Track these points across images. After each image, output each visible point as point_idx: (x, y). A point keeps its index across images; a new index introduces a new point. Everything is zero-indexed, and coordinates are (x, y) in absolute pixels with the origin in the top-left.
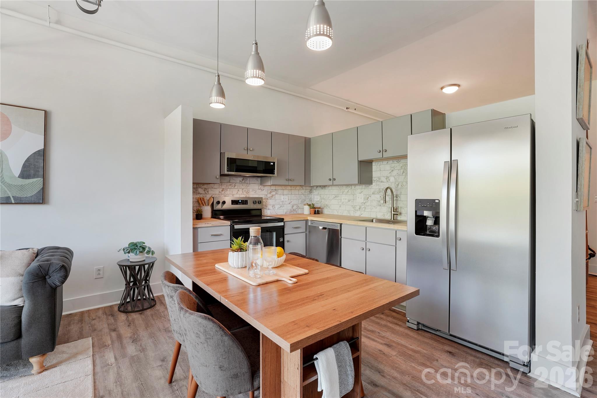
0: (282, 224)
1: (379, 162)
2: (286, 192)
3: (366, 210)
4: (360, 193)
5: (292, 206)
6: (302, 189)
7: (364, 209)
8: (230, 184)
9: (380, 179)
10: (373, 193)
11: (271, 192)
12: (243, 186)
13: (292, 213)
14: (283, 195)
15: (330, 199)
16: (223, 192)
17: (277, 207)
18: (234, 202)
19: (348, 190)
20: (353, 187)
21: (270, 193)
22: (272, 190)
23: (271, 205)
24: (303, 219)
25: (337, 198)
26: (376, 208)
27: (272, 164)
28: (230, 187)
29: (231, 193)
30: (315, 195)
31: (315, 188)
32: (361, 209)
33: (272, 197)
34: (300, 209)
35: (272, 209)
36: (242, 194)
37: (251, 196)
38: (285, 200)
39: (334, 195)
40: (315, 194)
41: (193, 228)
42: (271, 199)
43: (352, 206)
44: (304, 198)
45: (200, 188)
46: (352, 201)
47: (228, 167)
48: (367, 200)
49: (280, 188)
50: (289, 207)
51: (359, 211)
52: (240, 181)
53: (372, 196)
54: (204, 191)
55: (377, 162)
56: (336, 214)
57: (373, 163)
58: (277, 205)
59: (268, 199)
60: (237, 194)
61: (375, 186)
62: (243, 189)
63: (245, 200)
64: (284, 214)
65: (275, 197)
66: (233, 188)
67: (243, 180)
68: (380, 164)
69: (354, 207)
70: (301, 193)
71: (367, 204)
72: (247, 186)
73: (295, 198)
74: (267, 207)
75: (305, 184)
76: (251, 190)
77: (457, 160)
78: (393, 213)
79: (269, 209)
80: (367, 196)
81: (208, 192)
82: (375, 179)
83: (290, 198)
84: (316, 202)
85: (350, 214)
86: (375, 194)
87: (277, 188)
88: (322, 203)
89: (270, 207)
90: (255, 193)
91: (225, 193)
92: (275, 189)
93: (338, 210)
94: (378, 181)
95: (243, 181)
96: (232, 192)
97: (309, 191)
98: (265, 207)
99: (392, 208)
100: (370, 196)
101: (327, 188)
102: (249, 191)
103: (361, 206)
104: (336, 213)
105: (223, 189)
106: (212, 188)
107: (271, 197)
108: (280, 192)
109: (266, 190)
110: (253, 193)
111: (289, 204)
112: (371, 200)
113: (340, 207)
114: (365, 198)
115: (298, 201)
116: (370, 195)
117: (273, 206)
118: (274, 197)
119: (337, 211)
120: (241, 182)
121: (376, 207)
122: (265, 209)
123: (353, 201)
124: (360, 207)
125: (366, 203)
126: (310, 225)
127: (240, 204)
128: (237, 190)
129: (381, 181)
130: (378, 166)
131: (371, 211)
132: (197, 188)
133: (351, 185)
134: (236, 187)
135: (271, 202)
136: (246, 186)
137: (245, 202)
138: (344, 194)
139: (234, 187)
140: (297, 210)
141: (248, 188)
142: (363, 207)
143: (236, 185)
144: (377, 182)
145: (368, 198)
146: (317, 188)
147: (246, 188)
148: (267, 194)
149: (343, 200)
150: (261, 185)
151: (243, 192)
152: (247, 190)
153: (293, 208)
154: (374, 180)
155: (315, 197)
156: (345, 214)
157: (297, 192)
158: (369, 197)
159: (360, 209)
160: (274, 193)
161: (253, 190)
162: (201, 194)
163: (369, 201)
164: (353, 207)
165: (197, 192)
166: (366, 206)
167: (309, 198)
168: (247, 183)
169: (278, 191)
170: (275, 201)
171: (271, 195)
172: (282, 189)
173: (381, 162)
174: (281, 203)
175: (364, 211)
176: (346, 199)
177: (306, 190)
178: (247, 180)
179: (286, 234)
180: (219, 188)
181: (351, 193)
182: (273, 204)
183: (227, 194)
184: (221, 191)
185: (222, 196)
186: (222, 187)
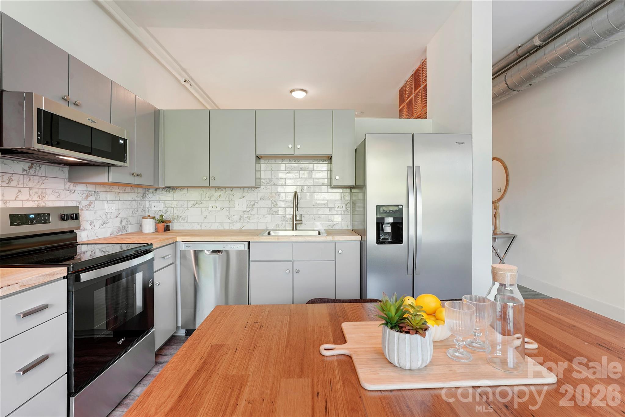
0: (152, 255)
1: (270, 160)
2: (111, 196)
3: (251, 221)
4: (240, 199)
6: (133, 191)
7: (247, 220)
9: (271, 181)
10: (261, 199)
11: (87, 196)
13: (120, 233)
14: (107, 201)
15: (184, 208)
17: (97, 224)
18: (15, 219)
19: (220, 194)
20: (228, 191)
21: (86, 198)
22: (90, 191)
23: (87, 221)
24: (172, 242)
25: (200, 206)
26: (266, 217)
27: (122, 142)
31: (152, 190)
32: (242, 219)
33: (90, 206)
34: (130, 224)
35: (91, 228)
37: (50, 204)
38: (111, 211)
39: (194, 200)
42: (87, 210)
43: (227, 216)
44: (136, 207)
46: (228, 209)
47: (39, 133)
48: (253, 207)
49: (102, 189)
50: (116, 223)
51: (240, 222)
52: (24, 170)
53: (260, 202)
55: (268, 160)
56: (197, 229)
57: (261, 160)
58: (99, 220)
59: (82, 210)
61: (264, 190)
64: (109, 235)
65: (95, 206)
67: (30, 168)
68: (271, 163)
69: (231, 218)
70: (133, 198)
71: (253, 213)
73: (125, 207)
74: (81, 225)
75: (154, 184)
76: (49, 192)
77: (419, 166)
78: (295, 222)
79: (84, 230)
80: (253, 203)
82: (264, 181)
83: (117, 208)
86: (264, 200)
87: (97, 189)
88: (168, 213)
89: (87, 226)
90: (58, 199)
92: (94, 190)
94: (268, 183)
97: (141, 195)
99: (295, 216)
101: (177, 191)
102: (45, 193)
103: (242, 216)
104: (197, 227)
107: (88, 206)
108: (103, 195)
109: (79, 192)
110: (53, 197)
111: (117, 217)
112: (258, 208)
114: (249, 205)
115: (128, 212)
116: (257, 201)
117: (92, 223)
118: (92, 206)
120: (25, 173)
124: (241, 217)
125: (250, 212)
126: (183, 249)
127: (32, 223)
128: (17, 189)
129: (272, 183)
130: (268, 164)
131: (258, 222)
133: (225, 188)
134: (13, 184)
135: (85, 216)
136: (39, 182)
137: (43, 218)
138: (212, 199)
139: (8, 184)
140: (126, 226)
141: (43, 186)
142: (245, 216)
144: (268, 184)
145: (254, 204)
146: (156, 190)
147: (37, 186)
148: (80, 199)
149: (210, 209)
150: (69, 181)
151: (30, 195)
152: (40, 190)
153: (121, 224)
154: (262, 182)
155: (153, 205)
156: (215, 227)
157: (126, 197)
158: (256, 204)
159: (240, 219)
160: (92, 198)
161: (54, 191)
163: (256, 209)
164: (228, 218)
166: (250, 216)
167: (142, 207)
168: (41, 177)
169: (99, 195)
170: (95, 213)
171: (88, 202)
172: (106, 191)
173: (273, 160)
174: (104, 217)
175: (247, 222)
176: (216, 207)
177: (138, 193)
178: (40, 168)
179: (155, 272)
181: (225, 199)
182: (91, 219)
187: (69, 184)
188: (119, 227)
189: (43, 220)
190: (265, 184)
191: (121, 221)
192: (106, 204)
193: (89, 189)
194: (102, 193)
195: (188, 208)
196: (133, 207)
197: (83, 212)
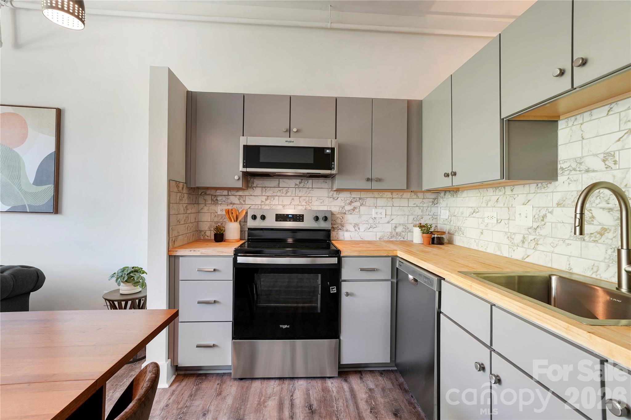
0: (334, 260)
1: (578, 117)
2: (380, 202)
3: (539, 247)
4: (524, 204)
5: (393, 227)
6: (415, 197)
7: (533, 245)
8: (280, 189)
9: (581, 163)
10: (558, 205)
11: (351, 202)
12: (300, 193)
13: (394, 239)
14: (376, 207)
15: (463, 217)
16: (268, 202)
17: (362, 228)
18: (280, 217)
19: (498, 197)
21: (350, 204)
22: (354, 198)
23: (351, 224)
24: (387, 255)
25: (477, 215)
26: (568, 245)
27: (328, 151)
28: (279, 194)
29: (280, 203)
30: (442, 208)
31: (442, 194)
32: (526, 243)
33: (354, 211)
34: (410, 231)
35: (354, 230)
36: (298, 205)
38: (381, 216)
39: (471, 207)
40: (441, 206)
42: (351, 214)
43: (506, 233)
44: (420, 213)
45: (233, 195)
46: (506, 222)
47: (245, 161)
48: (543, 220)
49: (369, 195)
50: (388, 229)
51: (523, 247)
52: (296, 185)
53: (557, 211)
54: (239, 199)
55: (573, 118)
56: (474, 248)
57: (560, 123)
58: (364, 224)
59: (345, 213)
60: (290, 205)
61: (567, 183)
62: (300, 197)
63: (300, 215)
64: (378, 239)
65: (360, 211)
66: (283, 195)
67: (300, 183)
68: (581, 122)
69: (510, 238)
70: (415, 204)
71: (543, 232)
72: (308, 193)
73: (401, 213)
74: (343, 226)
75: (408, 188)
76: (314, 199)
78: (625, 266)
79: (347, 231)
80: (543, 212)
81: (244, 201)
82: (564, 166)
83: (389, 212)
84: (444, 221)
85: (501, 252)
86: (564, 207)
87: (363, 195)
88: (452, 223)
89: (351, 228)
90: (322, 204)
91: (270, 202)
92: (360, 197)
93: (477, 241)
94: (574, 170)
95: (302, 185)
96: (283, 201)
97: (431, 200)
98: (340, 227)
99: (624, 251)
100: (551, 212)
102: (311, 200)
103: (526, 236)
104: (473, 245)
105: (268, 196)
106: (251, 195)
107: (352, 211)
108: (370, 201)
109: (343, 199)
110: (318, 203)
111: (388, 223)
112: (552, 223)
113: (482, 233)
114: (536, 216)
115: (406, 218)
116: (550, 210)
117: (356, 225)
118: (357, 210)
119: (475, 241)
120: (297, 186)
121: (567, 242)
122: (339, 230)
123: (508, 224)
124: (524, 238)
125: (538, 229)
126: (398, 267)
127: (290, 221)
128: (291, 198)
129: (583, 167)
130: (574, 128)
132: (228, 195)
134: (289, 194)
135: (351, 219)
136: (306, 192)
137: (298, 218)
138: (489, 205)
139: (286, 194)
141: (309, 195)
142: (531, 237)
143: (289, 190)
144: (573, 172)
145: (544, 216)
146: (445, 194)
147: (306, 195)
148: (343, 204)
149: (487, 220)
150: (331, 190)
151: (300, 202)
152: (308, 198)
153: (395, 230)
154: (562, 168)
155: (442, 211)
156: (492, 249)
157: (404, 203)
158: (549, 215)
159: (523, 242)
160: (357, 204)
161: (318, 198)
162: (234, 204)
163: (548, 225)
164: (507, 237)
165: (229, 201)
166: (538, 237)
167: (432, 214)
168: (308, 188)
169: (365, 200)
170: (360, 217)
171: (352, 207)
172: (374, 198)
173: (585, 114)
174: (371, 221)
175: (534, 248)
176: (492, 217)
177: (424, 198)
178: (308, 182)
179: (345, 281)
180: (262, 196)
181: (504, 204)
182: (355, 222)
183: (273, 204)
184: (264, 200)
185: (267, 207)
186: (268, 194)
187: (331, 192)
188: (391, 233)
189: (298, 219)
190: (568, 172)
191: (396, 227)
192: (373, 209)
193: (353, 196)
194: (368, 199)
195: (466, 217)
196: (415, 213)
197: (345, 215)
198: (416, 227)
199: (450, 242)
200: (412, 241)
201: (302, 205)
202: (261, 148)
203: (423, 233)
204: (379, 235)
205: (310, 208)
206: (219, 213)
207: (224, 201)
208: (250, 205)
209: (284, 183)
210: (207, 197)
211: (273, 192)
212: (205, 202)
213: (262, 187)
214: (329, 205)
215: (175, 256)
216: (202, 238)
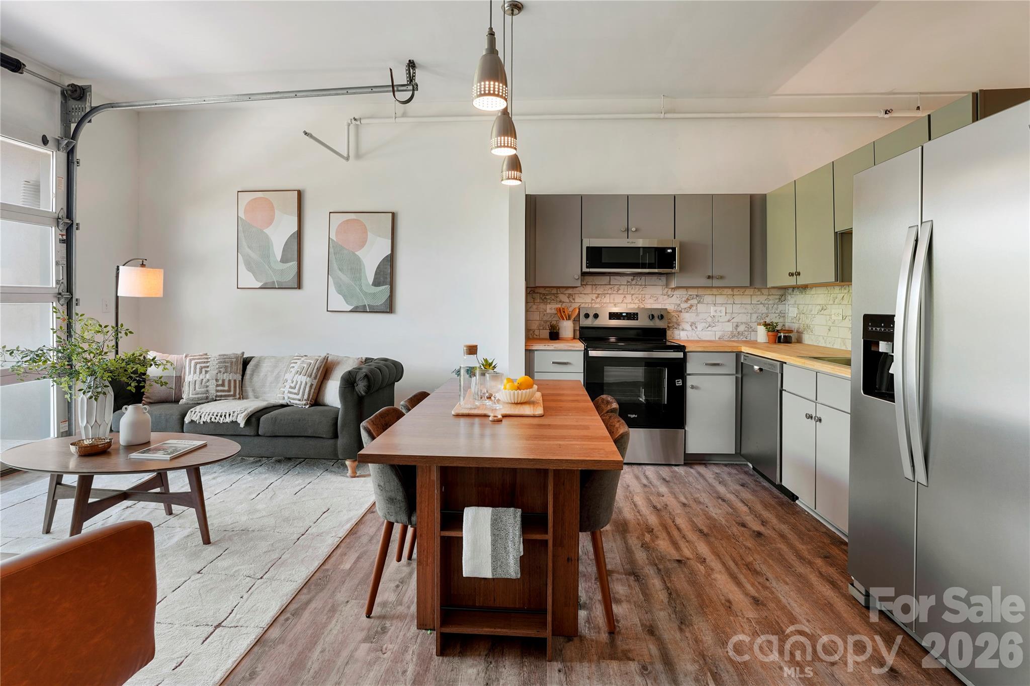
0: (680, 355)
2: (720, 299)
5: (735, 326)
6: (759, 293)
8: (611, 286)
11: (688, 299)
12: (633, 290)
13: (735, 338)
14: (714, 304)
15: (812, 315)
16: (598, 300)
17: (700, 326)
18: (613, 316)
19: (843, 294)
21: (686, 301)
22: (691, 295)
23: (687, 322)
24: (729, 351)
25: (825, 312)
27: (669, 251)
28: (610, 292)
29: (612, 301)
30: (790, 306)
31: (790, 291)
33: (690, 309)
34: (753, 331)
35: (691, 329)
37: (649, 306)
38: (720, 315)
39: (820, 305)
40: (789, 303)
41: (525, 350)
42: (687, 312)
43: (850, 329)
45: (562, 293)
47: (588, 262)
49: (708, 291)
50: (729, 327)
52: (628, 282)
56: (822, 345)
58: (702, 322)
59: (681, 312)
60: (622, 303)
62: (633, 295)
63: (634, 313)
64: (717, 339)
65: (697, 309)
66: (614, 292)
70: (759, 301)
72: (641, 290)
73: (743, 311)
74: (679, 325)
75: (753, 284)
76: (648, 296)
79: (683, 330)
81: (574, 299)
83: (729, 310)
84: (792, 319)
85: (846, 347)
87: (701, 292)
88: (800, 321)
89: (687, 326)
90: (655, 302)
91: (601, 301)
92: (697, 294)
93: (825, 338)
95: (634, 282)
96: (614, 300)
97: (778, 297)
98: (675, 326)
102: (645, 297)
105: (599, 294)
106: (581, 294)
107: (689, 309)
108: (708, 299)
109: (679, 297)
110: (651, 301)
111: (729, 321)
113: (829, 330)
115: (749, 317)
117: (693, 324)
118: (694, 308)
119: (823, 338)
120: (629, 284)
122: (675, 330)
126: (743, 362)
127: (624, 319)
128: (623, 296)
132: (557, 294)
134: (620, 292)
135: (687, 317)
136: (639, 289)
137: (632, 316)
138: (835, 303)
139: (617, 292)
140: (745, 333)
141: (642, 292)
143: (620, 288)
146: (793, 291)
147: (638, 293)
148: (679, 302)
149: (833, 317)
150: (666, 287)
151: (632, 300)
152: (640, 296)
153: (736, 329)
155: (790, 309)
157: (747, 300)
160: (694, 302)
161: (652, 296)
162: (564, 302)
165: (558, 299)
167: (779, 312)
169: (703, 298)
170: (697, 315)
171: (689, 305)
172: (712, 295)
174: (709, 320)
176: (838, 314)
177: (769, 295)
178: (640, 279)
179: (689, 375)
180: (592, 294)
181: (848, 302)
182: (691, 321)
183: (604, 302)
184: (594, 298)
185: (597, 306)
186: (597, 292)
187: (666, 290)
188: (732, 332)
191: (737, 326)
192: (712, 307)
193: (689, 293)
194: (706, 296)
195: (815, 315)
196: (760, 311)
197: (681, 313)
198: (760, 325)
199: (799, 341)
200: (757, 341)
201: (634, 303)
202: (603, 249)
203: (769, 331)
204: (718, 334)
205: (643, 306)
206: (548, 311)
207: (553, 300)
208: (580, 304)
209: (615, 280)
210: (535, 295)
211: (604, 290)
212: (534, 301)
213: (592, 285)
214: (665, 302)
215: (530, 350)
216: (531, 337)
